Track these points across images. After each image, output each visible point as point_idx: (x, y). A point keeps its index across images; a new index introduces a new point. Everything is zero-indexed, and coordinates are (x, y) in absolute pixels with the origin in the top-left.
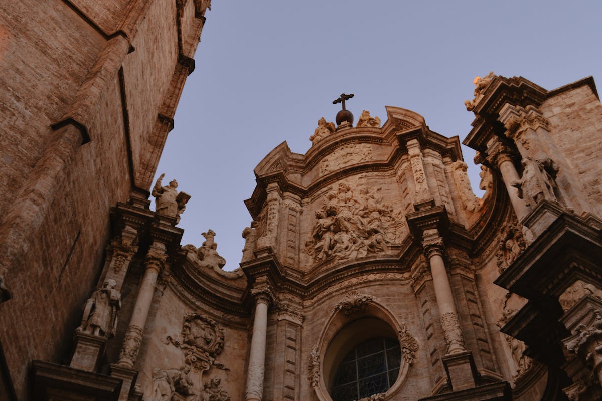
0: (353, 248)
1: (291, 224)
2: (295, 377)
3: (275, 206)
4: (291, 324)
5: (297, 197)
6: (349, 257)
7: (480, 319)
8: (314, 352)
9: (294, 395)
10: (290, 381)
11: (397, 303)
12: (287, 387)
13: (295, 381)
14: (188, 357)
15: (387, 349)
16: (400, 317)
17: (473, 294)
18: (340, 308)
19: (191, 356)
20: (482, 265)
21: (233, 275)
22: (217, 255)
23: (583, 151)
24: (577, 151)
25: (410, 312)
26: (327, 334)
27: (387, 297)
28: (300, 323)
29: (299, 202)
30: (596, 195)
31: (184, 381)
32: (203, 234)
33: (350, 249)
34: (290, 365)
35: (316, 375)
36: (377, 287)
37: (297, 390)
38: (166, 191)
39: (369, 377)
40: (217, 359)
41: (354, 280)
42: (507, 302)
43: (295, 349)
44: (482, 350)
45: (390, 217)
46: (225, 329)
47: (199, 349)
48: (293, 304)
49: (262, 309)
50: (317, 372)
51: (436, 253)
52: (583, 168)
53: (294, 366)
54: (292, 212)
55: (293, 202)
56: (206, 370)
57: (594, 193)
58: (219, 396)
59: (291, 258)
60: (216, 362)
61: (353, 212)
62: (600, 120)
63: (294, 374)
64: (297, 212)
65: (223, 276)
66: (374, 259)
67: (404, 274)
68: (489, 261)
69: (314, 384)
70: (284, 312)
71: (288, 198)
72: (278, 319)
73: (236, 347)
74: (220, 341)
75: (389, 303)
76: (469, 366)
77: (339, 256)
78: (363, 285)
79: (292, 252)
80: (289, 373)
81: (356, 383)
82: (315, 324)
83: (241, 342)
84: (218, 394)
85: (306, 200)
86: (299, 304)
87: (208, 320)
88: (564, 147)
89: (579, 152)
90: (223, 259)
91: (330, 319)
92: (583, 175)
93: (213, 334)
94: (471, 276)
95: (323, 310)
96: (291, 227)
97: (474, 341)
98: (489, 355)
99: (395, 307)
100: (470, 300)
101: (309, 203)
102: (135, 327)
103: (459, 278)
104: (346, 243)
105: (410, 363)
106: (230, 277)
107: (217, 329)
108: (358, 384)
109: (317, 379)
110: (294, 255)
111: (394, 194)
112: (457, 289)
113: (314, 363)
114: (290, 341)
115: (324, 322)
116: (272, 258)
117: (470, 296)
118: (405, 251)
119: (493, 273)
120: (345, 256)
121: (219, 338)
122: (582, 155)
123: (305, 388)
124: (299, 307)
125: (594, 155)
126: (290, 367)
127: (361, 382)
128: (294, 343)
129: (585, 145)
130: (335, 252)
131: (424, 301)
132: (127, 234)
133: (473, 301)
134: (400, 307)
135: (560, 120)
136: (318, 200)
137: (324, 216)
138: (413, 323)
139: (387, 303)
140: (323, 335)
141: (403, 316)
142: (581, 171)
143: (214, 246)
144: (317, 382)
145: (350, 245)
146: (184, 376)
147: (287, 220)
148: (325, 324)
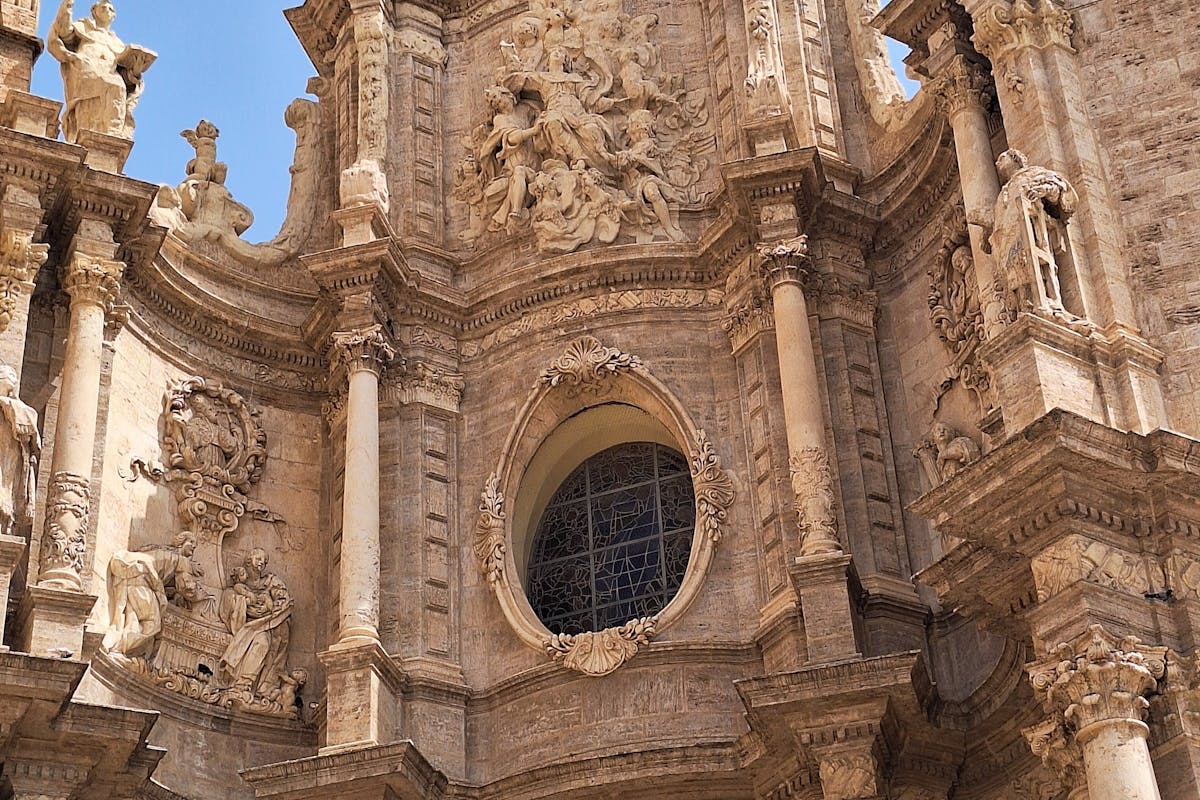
0: (584, 213)
1: (421, 110)
2: (448, 555)
3: (376, 58)
4: (434, 413)
5: (431, 17)
6: (576, 235)
7: (879, 440)
8: (491, 492)
9: (448, 602)
10: (437, 565)
11: (691, 376)
12: (432, 583)
13: (448, 565)
14: (186, 505)
15: (660, 476)
16: (694, 413)
17: (867, 371)
18: (554, 383)
19: (193, 502)
20: (896, 285)
21: (273, 254)
22: (228, 202)
23: (1141, 132)
24: (1127, 128)
25: (719, 401)
26: (521, 445)
27: (666, 359)
28: (454, 408)
29: (439, 34)
30: (1148, 270)
31: (186, 575)
32: (186, 134)
33: (577, 215)
34: (436, 525)
35: (498, 554)
36: (642, 327)
37: (453, 588)
38: (88, 41)
39: (619, 545)
40: (253, 495)
41: (587, 306)
42: (942, 400)
43: (443, 480)
44: (877, 524)
45: (679, 118)
46: (265, 409)
47: (209, 480)
48: (437, 358)
49: (363, 386)
50: (500, 546)
51: (788, 279)
52: (1134, 183)
53: (444, 526)
54: (420, 70)
55: (423, 36)
56: (231, 530)
57: (1147, 261)
58: (269, 601)
59: (424, 216)
60: (253, 506)
61: (583, 99)
62: (1191, 44)
63: (445, 546)
64: (432, 66)
65: (246, 262)
66: (638, 256)
67: (710, 293)
68: (911, 280)
69: (492, 576)
70: (415, 382)
71: (408, 25)
72: (401, 403)
73: (296, 456)
74: (258, 451)
75: (672, 375)
76: (846, 590)
77: (549, 232)
78: (608, 321)
79: (426, 199)
80: (433, 546)
81: (587, 559)
82: (489, 412)
83: (308, 442)
84: (265, 595)
85: (455, 25)
86: (449, 354)
87: (223, 396)
88: (1099, 111)
89: (1132, 134)
90: (246, 211)
91: (530, 406)
92: (1131, 203)
93: (238, 430)
94: (866, 318)
95: (511, 378)
96: (421, 118)
97: (862, 501)
98: (890, 535)
99: (685, 386)
100: (860, 391)
101: (466, 37)
102: (70, 478)
103: (838, 329)
104: (567, 199)
105: (715, 539)
106: (267, 261)
107: (245, 415)
108: (592, 561)
109: (500, 564)
110: (431, 206)
111: (689, 40)
112: (832, 359)
113: (493, 522)
114: (432, 460)
115: (514, 410)
116: (386, 251)
117: (861, 380)
118: (713, 240)
119: (917, 313)
120: (565, 233)
121: (254, 441)
122: (1137, 143)
123: (471, 580)
124: (450, 364)
125: (1161, 151)
126: (436, 529)
127: (598, 556)
128: (441, 463)
129: (1146, 114)
130: (540, 218)
131: (753, 381)
132: (15, 215)
133: (866, 393)
134: (695, 387)
135: (1103, 21)
136: (488, 33)
137: (511, 106)
138: (725, 429)
139: (666, 376)
140: (511, 447)
141: (703, 410)
142: (1129, 190)
143: (218, 174)
144: (500, 571)
145: (577, 204)
146: (185, 563)
147: (410, 97)
148: (518, 420)
